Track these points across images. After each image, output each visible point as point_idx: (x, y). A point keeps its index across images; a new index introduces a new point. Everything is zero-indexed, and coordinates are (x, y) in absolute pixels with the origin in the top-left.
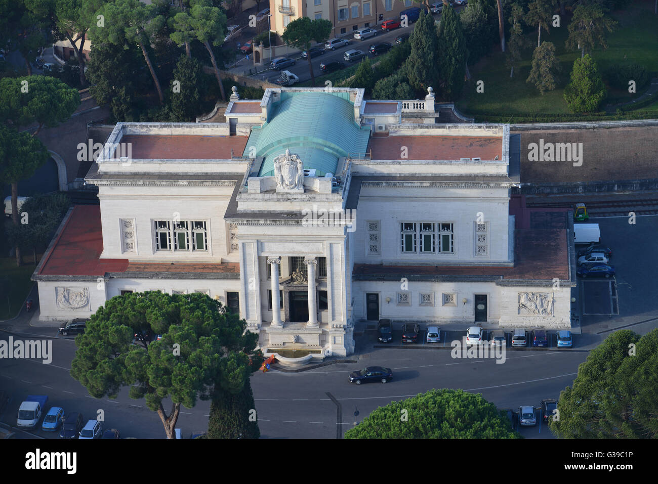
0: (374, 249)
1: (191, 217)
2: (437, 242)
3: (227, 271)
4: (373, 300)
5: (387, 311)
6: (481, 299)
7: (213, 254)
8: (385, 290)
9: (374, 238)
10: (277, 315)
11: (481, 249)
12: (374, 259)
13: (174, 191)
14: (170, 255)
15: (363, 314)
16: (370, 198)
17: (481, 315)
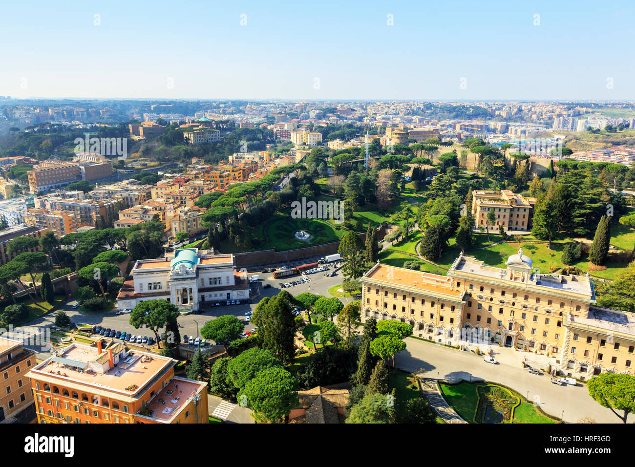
0: (203, 285)
1: (157, 281)
2: (217, 282)
3: (168, 293)
4: (203, 297)
5: (206, 299)
6: (228, 294)
7: (164, 289)
8: (206, 294)
9: (202, 282)
10: (180, 302)
11: (228, 283)
12: (203, 287)
13: (153, 275)
14: (153, 291)
15: (201, 300)
16: (201, 273)
17: (228, 298)
